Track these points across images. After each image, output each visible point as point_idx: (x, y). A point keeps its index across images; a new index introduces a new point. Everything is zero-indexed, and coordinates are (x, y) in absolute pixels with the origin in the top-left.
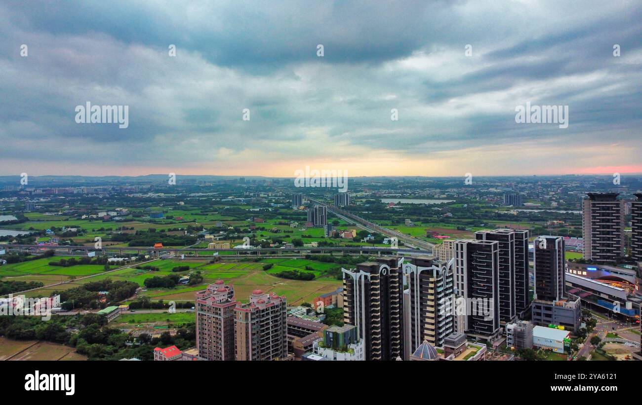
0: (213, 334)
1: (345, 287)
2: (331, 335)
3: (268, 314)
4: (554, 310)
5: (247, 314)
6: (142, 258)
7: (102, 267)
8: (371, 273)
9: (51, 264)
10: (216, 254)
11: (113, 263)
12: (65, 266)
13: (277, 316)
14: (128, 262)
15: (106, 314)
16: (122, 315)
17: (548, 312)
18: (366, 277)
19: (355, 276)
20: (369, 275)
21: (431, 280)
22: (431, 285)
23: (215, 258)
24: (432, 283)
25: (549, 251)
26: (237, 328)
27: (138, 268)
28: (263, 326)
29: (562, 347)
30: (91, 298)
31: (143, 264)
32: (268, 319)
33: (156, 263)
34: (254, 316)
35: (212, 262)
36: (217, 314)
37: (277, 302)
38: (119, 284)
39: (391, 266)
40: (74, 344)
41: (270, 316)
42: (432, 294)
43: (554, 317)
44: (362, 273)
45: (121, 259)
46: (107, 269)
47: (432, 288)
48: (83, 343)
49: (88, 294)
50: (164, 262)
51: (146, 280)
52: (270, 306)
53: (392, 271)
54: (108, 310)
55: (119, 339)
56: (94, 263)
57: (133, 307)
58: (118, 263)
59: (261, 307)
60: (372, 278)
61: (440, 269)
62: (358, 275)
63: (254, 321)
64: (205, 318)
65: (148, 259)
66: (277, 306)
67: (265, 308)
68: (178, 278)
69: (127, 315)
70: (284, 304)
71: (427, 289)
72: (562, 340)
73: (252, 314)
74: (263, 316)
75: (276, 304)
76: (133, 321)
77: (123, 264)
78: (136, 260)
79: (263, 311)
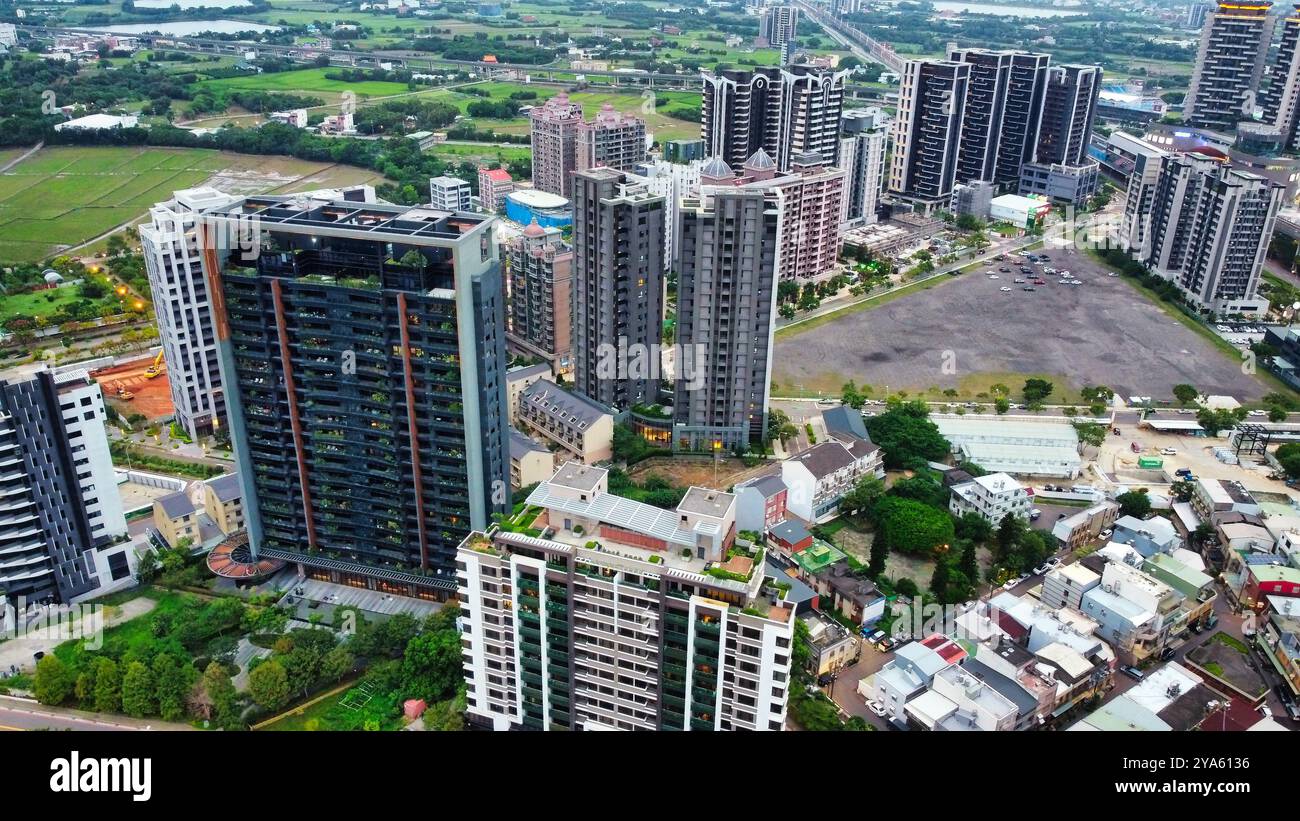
0: (550, 159)
1: (704, 98)
2: (671, 147)
3: (618, 137)
4: (1049, 177)
5: (590, 132)
6: (464, 77)
7: (406, 86)
8: (739, 81)
9: (329, 77)
10: (580, 78)
11: (420, 81)
12: (349, 81)
13: (631, 142)
14: (443, 82)
15: (418, 140)
16: (438, 145)
17: (1042, 181)
18: (730, 87)
19: (717, 83)
20: (735, 84)
21: (804, 91)
22: (804, 99)
23: (578, 83)
24: (805, 95)
25: (1066, 89)
26: (579, 151)
27: (459, 90)
28: (611, 151)
29: (1026, 220)
30: (395, 121)
31: (464, 85)
32: (619, 143)
33: (484, 85)
34: (599, 137)
35: (573, 91)
36: (555, 132)
37: (632, 123)
38: (430, 107)
39: (771, 78)
40: (381, 169)
41: (621, 140)
42: (803, 110)
43: (1048, 187)
44: (725, 80)
45: (432, 77)
46: (411, 89)
47: (804, 103)
48: (391, 167)
49: (390, 115)
50: (498, 86)
51: (470, 105)
52: (621, 127)
53: (772, 85)
54: (419, 135)
55: (435, 167)
56: (392, 79)
57: (451, 136)
58: (427, 82)
59: (610, 126)
60: (739, 89)
61: (820, 80)
62: (720, 82)
63: (600, 143)
64: (541, 138)
65: (474, 80)
66: (632, 129)
67: (614, 128)
68: (517, 106)
69: (444, 145)
70: (642, 127)
71: (798, 103)
72: (1026, 210)
73: (597, 133)
74: (612, 138)
75: (630, 125)
76: (453, 152)
77: (435, 83)
78: (456, 80)
79: (612, 132)
